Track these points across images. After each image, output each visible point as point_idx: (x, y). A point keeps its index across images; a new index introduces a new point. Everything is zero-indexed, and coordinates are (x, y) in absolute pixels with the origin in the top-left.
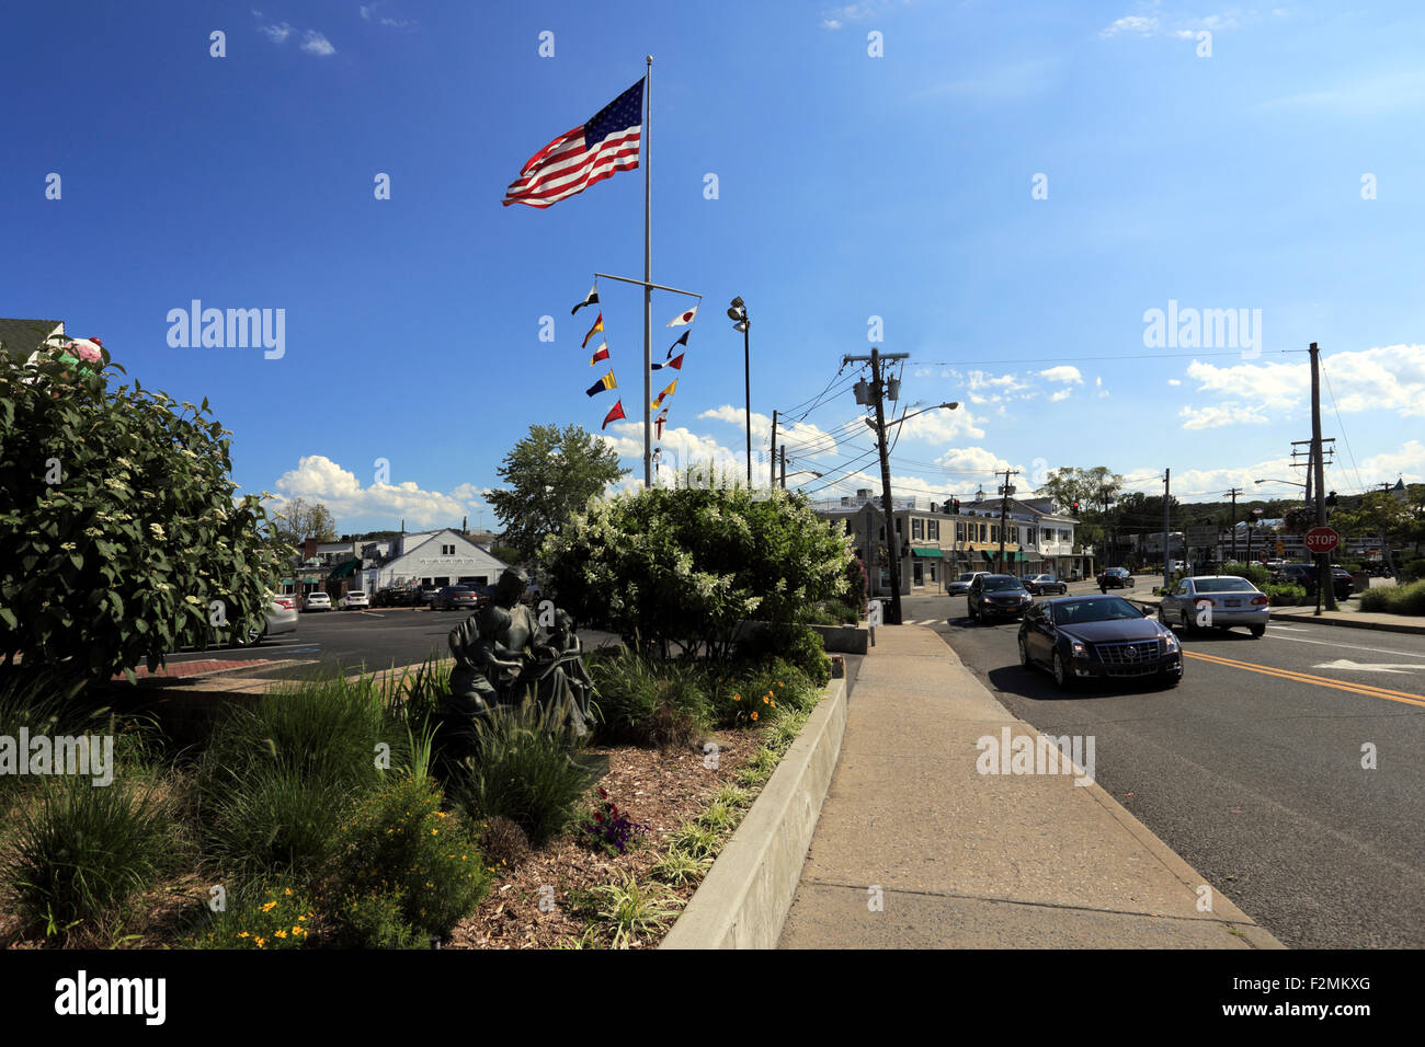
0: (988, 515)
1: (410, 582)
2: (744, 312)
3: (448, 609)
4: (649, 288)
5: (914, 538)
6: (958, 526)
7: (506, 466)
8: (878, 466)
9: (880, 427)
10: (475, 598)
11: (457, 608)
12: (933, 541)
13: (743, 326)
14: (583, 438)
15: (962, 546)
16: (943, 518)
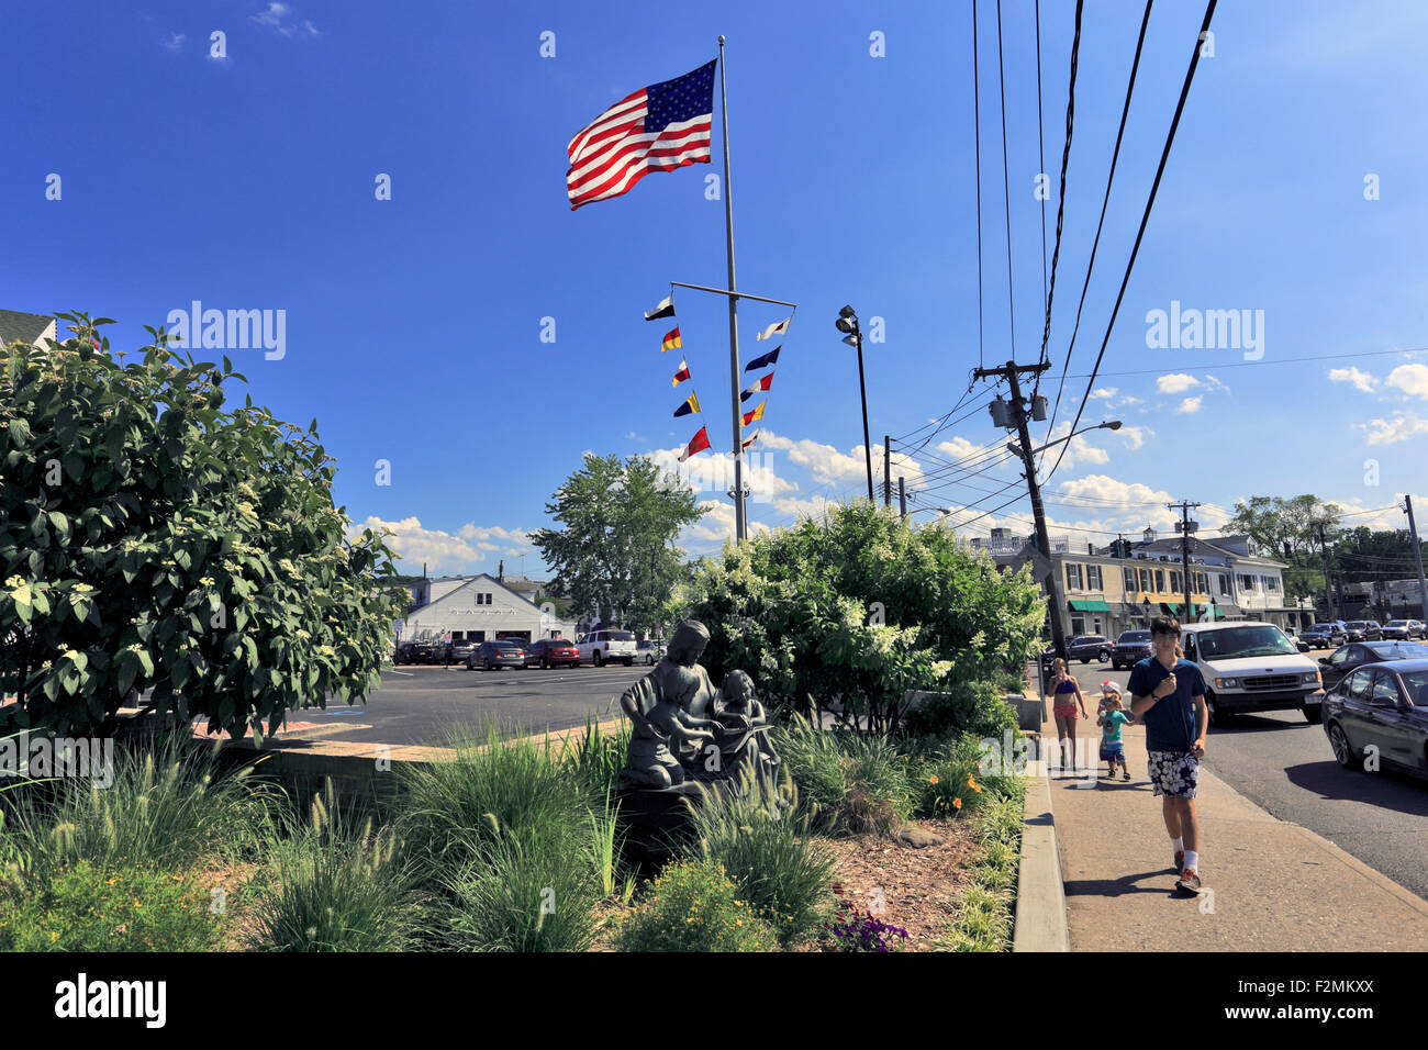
0: (1164, 559)
1: (438, 636)
2: (855, 323)
3: (490, 669)
4: (733, 298)
5: (1070, 588)
6: (1126, 573)
7: (556, 502)
8: (1028, 501)
9: (1026, 453)
10: (522, 657)
11: (499, 668)
12: (1095, 591)
13: (855, 339)
14: (651, 470)
15: (1134, 597)
16: (1107, 562)
